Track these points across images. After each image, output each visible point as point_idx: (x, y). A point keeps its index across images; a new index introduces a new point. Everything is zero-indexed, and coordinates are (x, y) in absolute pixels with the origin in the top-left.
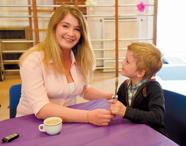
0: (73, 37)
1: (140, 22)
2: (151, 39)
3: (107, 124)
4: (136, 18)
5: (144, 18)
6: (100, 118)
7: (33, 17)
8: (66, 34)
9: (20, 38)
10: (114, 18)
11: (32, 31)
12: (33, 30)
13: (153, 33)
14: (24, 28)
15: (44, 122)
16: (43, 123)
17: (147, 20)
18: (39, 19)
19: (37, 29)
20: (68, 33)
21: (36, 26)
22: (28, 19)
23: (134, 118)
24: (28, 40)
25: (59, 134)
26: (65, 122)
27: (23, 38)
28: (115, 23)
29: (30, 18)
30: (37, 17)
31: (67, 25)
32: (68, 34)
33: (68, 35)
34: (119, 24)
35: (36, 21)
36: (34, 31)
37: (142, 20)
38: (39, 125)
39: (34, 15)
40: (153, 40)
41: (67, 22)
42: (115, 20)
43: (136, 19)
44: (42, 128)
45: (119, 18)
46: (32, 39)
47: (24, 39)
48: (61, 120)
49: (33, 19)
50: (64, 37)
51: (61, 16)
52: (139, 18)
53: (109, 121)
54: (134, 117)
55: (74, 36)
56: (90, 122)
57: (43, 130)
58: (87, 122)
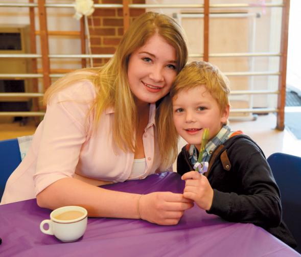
0: (160, 82)
1: (255, 20)
2: (277, 56)
3: (176, 222)
4: (246, 11)
5: (262, 12)
6: (161, 210)
7: (36, 7)
8: (147, 76)
9: (11, 48)
10: (202, 10)
11: (35, 35)
12: (37, 33)
13: (281, 43)
14: (19, 29)
15: (52, 214)
16: (49, 218)
17: (269, 15)
18: (49, 11)
19: (44, 32)
20: (151, 73)
21: (44, 24)
22: (27, 10)
23: (231, 211)
24: (26, 52)
25: (80, 239)
26: (93, 217)
27: (16, 48)
28: (202, 21)
29: (32, 9)
30: (45, 8)
31: (150, 57)
32: (151, 77)
33: (151, 79)
34: (211, 23)
35: (43, 16)
36: (39, 35)
37: (258, 16)
38: (42, 221)
39: (39, 3)
40: (280, 56)
41: (150, 52)
42: (202, 16)
43: (246, 13)
44: (46, 226)
45: (211, 10)
46: (34, 52)
47: (19, 51)
48: (86, 213)
49: (36, 10)
50: (143, 81)
51: (139, 40)
52: (252, 13)
53: (179, 214)
54: (231, 208)
55: (163, 80)
56: (143, 217)
57: (48, 232)
58: (137, 217)
